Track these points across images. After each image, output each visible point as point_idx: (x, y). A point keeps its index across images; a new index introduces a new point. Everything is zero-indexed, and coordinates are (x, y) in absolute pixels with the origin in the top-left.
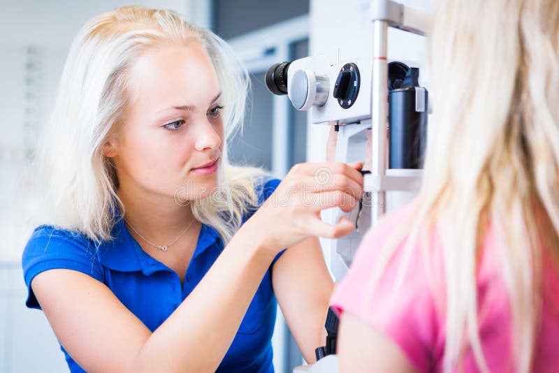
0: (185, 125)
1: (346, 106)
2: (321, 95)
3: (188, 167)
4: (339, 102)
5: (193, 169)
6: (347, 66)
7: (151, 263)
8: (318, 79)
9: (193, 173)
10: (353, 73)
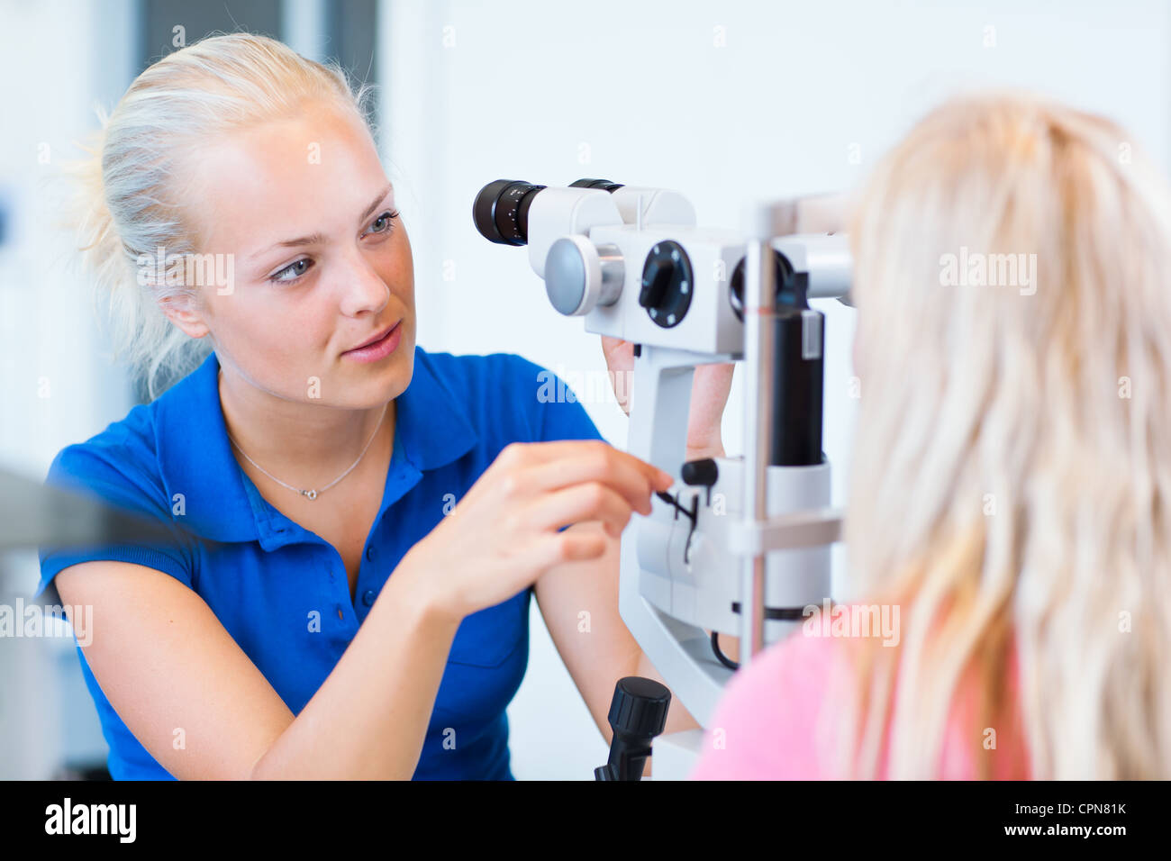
0: (314, 268)
1: (661, 322)
2: (611, 287)
3: (332, 350)
4: (649, 311)
5: (344, 353)
6: (667, 246)
7: (279, 526)
8: (602, 252)
9: (345, 359)
10: (679, 262)
